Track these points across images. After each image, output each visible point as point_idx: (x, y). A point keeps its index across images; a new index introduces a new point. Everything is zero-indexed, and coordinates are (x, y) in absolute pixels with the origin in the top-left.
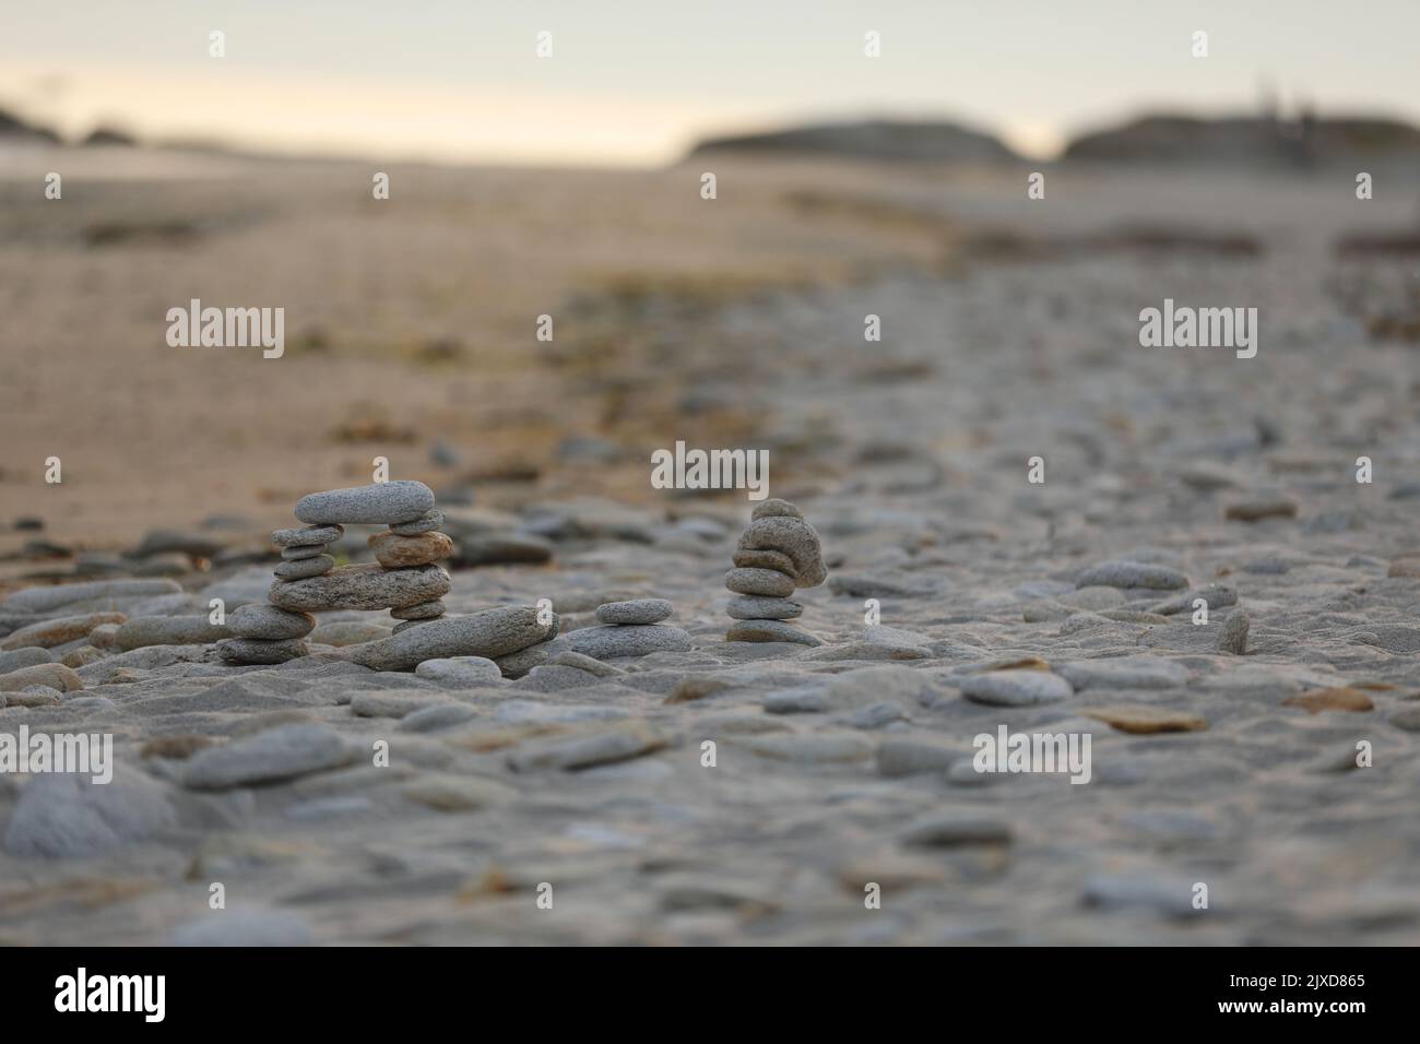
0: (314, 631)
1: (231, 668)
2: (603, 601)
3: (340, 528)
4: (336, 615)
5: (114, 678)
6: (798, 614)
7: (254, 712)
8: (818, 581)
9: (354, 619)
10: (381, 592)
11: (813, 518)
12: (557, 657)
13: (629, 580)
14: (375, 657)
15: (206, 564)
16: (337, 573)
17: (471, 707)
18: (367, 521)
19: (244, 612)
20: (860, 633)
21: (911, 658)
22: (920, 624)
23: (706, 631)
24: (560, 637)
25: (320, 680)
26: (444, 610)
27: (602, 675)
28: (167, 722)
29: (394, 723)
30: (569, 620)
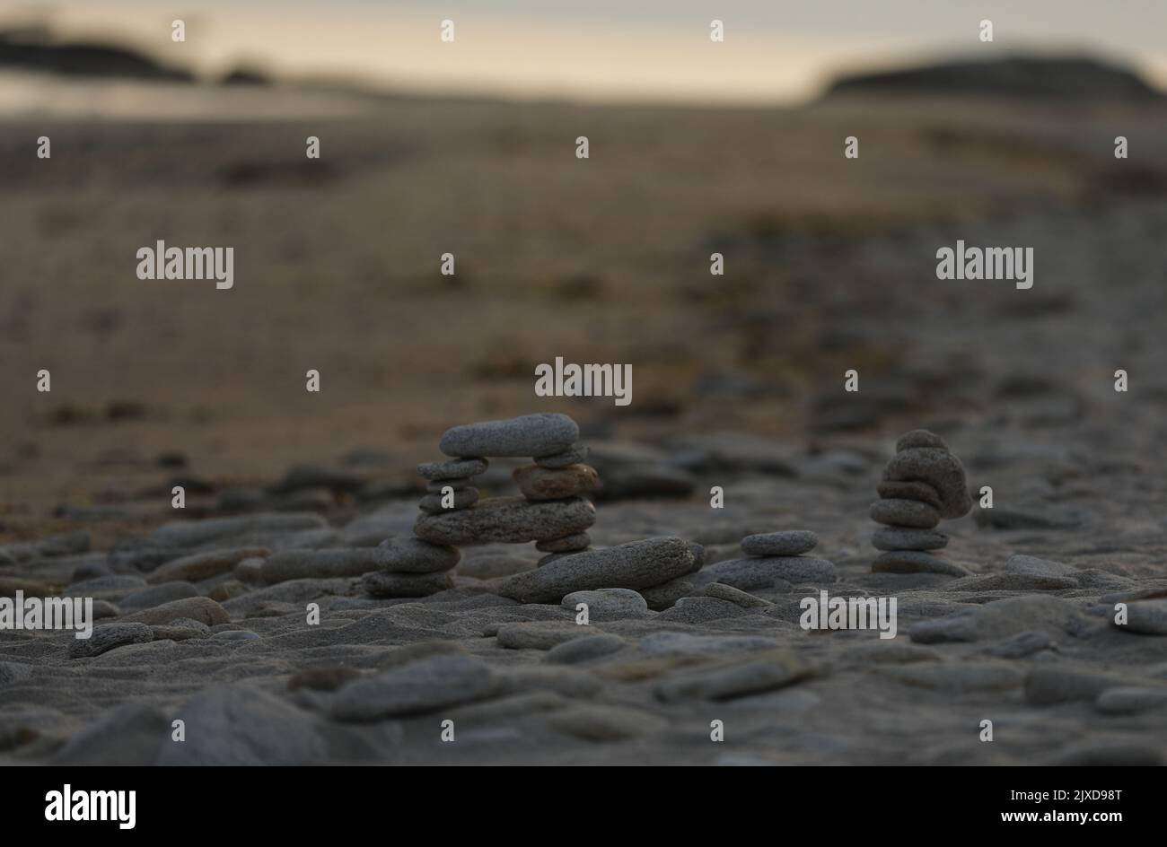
0: (460, 564)
1: (378, 601)
2: (747, 533)
3: (485, 462)
4: (480, 549)
5: (259, 612)
6: (942, 544)
7: (401, 644)
8: (963, 512)
9: (499, 552)
10: (525, 525)
11: (957, 450)
12: (702, 589)
13: (774, 513)
14: (521, 589)
15: (349, 500)
16: (482, 506)
17: (617, 638)
18: (511, 454)
19: (390, 546)
20: (1005, 564)
21: (1058, 588)
22: (1065, 554)
23: (851, 562)
24: (705, 569)
25: (466, 613)
26: (589, 542)
27: (750, 606)
28: (315, 654)
29: (542, 654)
30: (714, 552)
